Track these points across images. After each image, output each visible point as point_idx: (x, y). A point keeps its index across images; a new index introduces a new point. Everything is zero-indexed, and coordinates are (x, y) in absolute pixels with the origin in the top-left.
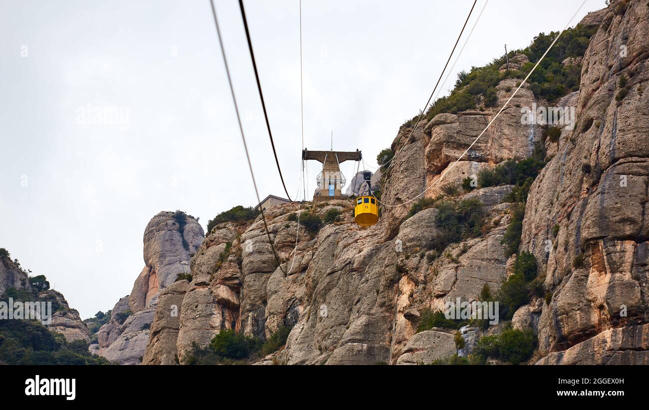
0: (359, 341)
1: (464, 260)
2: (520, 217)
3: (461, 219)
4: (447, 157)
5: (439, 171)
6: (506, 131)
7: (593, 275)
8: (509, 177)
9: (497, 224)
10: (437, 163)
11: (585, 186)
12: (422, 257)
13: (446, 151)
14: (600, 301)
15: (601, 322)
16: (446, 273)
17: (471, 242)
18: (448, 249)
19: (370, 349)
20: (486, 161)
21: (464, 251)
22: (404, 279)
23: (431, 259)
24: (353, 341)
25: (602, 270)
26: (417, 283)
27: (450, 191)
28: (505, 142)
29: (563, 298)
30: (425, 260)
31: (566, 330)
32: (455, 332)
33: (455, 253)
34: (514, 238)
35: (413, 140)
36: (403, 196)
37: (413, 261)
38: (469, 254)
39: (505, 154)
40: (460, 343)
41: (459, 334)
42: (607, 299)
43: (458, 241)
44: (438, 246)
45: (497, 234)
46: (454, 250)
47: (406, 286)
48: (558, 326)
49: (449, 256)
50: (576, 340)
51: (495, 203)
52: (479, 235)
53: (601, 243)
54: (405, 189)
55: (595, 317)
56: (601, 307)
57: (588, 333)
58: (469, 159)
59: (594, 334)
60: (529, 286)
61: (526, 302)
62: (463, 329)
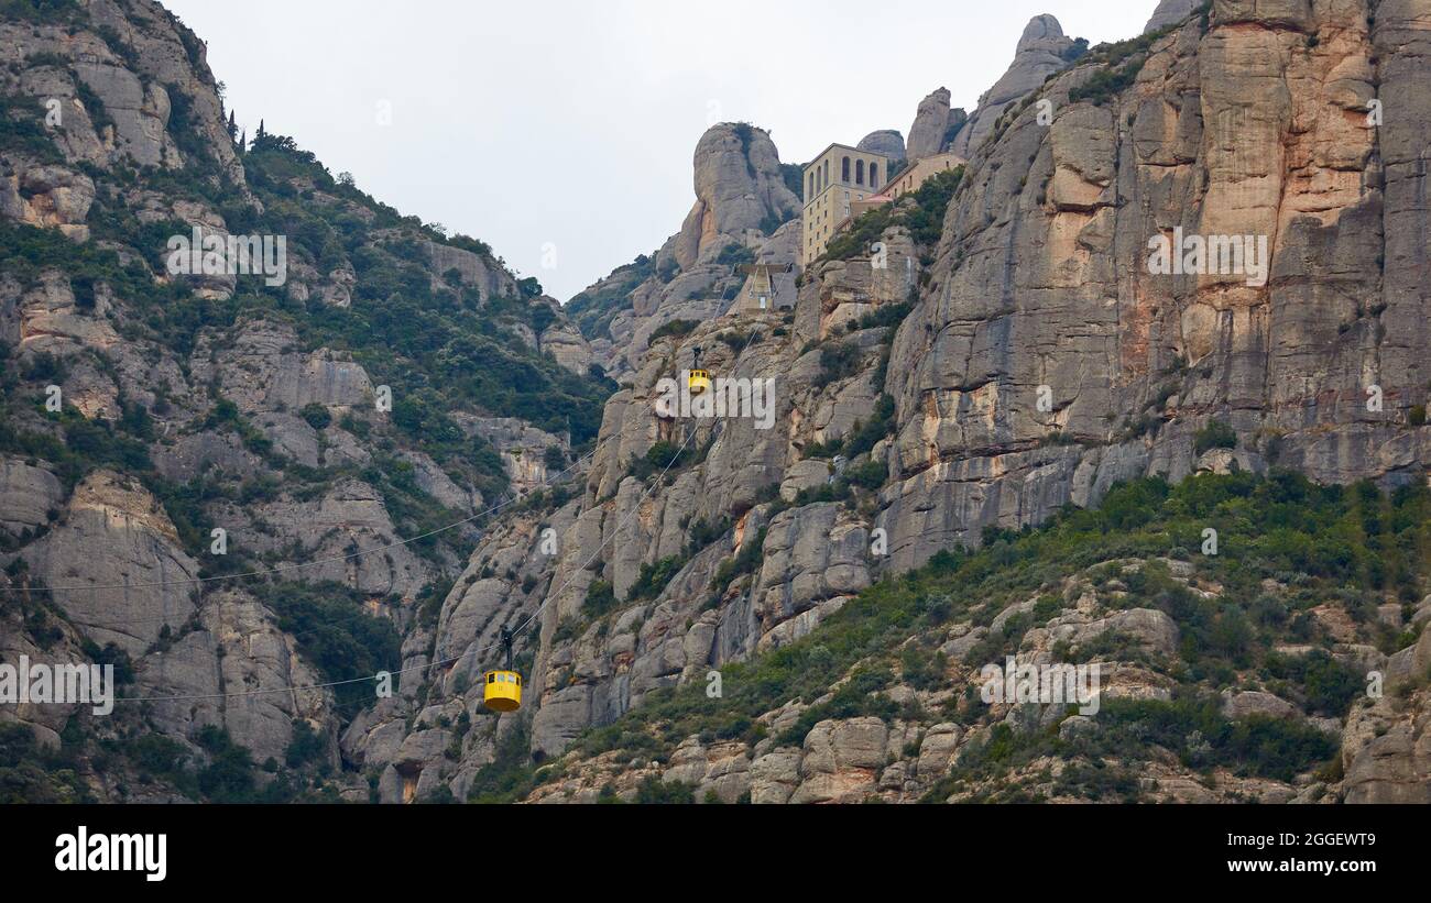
0: (759, 463)
1: (840, 398)
2: (885, 361)
3: (840, 359)
4: (836, 300)
5: (831, 310)
6: (887, 276)
7: (928, 419)
8: (885, 320)
9: (869, 365)
10: (829, 304)
11: (929, 341)
12: (808, 392)
13: (836, 295)
14: (932, 441)
15: (932, 458)
16: (825, 408)
17: (847, 381)
18: (829, 387)
19: (768, 470)
20: (870, 302)
21: (840, 390)
22: (795, 411)
23: (816, 395)
24: (755, 463)
25: (934, 415)
26: (804, 416)
27: (837, 332)
28: (886, 286)
29: (906, 438)
30: (811, 395)
31: (906, 465)
32: (829, 460)
33: (833, 391)
34: (880, 379)
35: (811, 281)
36: (801, 332)
37: (800, 398)
38: (844, 392)
39: (886, 296)
40: (832, 470)
41: (831, 463)
42: (937, 439)
43: (837, 379)
44: (821, 383)
45: (869, 374)
46: (832, 388)
47: (796, 419)
48: (900, 461)
49: (829, 393)
50: (915, 472)
51: (871, 345)
52: (853, 374)
53: (934, 392)
54: (804, 325)
55: (928, 455)
56: (933, 446)
57: (923, 467)
58: (855, 301)
59: (927, 468)
60: (885, 423)
61: (883, 437)
62: (835, 459)
